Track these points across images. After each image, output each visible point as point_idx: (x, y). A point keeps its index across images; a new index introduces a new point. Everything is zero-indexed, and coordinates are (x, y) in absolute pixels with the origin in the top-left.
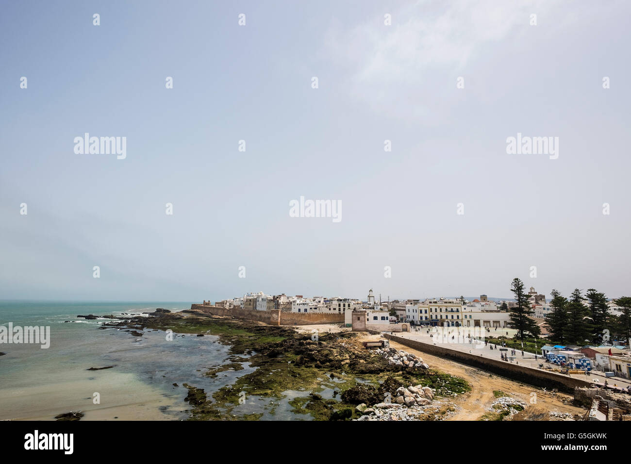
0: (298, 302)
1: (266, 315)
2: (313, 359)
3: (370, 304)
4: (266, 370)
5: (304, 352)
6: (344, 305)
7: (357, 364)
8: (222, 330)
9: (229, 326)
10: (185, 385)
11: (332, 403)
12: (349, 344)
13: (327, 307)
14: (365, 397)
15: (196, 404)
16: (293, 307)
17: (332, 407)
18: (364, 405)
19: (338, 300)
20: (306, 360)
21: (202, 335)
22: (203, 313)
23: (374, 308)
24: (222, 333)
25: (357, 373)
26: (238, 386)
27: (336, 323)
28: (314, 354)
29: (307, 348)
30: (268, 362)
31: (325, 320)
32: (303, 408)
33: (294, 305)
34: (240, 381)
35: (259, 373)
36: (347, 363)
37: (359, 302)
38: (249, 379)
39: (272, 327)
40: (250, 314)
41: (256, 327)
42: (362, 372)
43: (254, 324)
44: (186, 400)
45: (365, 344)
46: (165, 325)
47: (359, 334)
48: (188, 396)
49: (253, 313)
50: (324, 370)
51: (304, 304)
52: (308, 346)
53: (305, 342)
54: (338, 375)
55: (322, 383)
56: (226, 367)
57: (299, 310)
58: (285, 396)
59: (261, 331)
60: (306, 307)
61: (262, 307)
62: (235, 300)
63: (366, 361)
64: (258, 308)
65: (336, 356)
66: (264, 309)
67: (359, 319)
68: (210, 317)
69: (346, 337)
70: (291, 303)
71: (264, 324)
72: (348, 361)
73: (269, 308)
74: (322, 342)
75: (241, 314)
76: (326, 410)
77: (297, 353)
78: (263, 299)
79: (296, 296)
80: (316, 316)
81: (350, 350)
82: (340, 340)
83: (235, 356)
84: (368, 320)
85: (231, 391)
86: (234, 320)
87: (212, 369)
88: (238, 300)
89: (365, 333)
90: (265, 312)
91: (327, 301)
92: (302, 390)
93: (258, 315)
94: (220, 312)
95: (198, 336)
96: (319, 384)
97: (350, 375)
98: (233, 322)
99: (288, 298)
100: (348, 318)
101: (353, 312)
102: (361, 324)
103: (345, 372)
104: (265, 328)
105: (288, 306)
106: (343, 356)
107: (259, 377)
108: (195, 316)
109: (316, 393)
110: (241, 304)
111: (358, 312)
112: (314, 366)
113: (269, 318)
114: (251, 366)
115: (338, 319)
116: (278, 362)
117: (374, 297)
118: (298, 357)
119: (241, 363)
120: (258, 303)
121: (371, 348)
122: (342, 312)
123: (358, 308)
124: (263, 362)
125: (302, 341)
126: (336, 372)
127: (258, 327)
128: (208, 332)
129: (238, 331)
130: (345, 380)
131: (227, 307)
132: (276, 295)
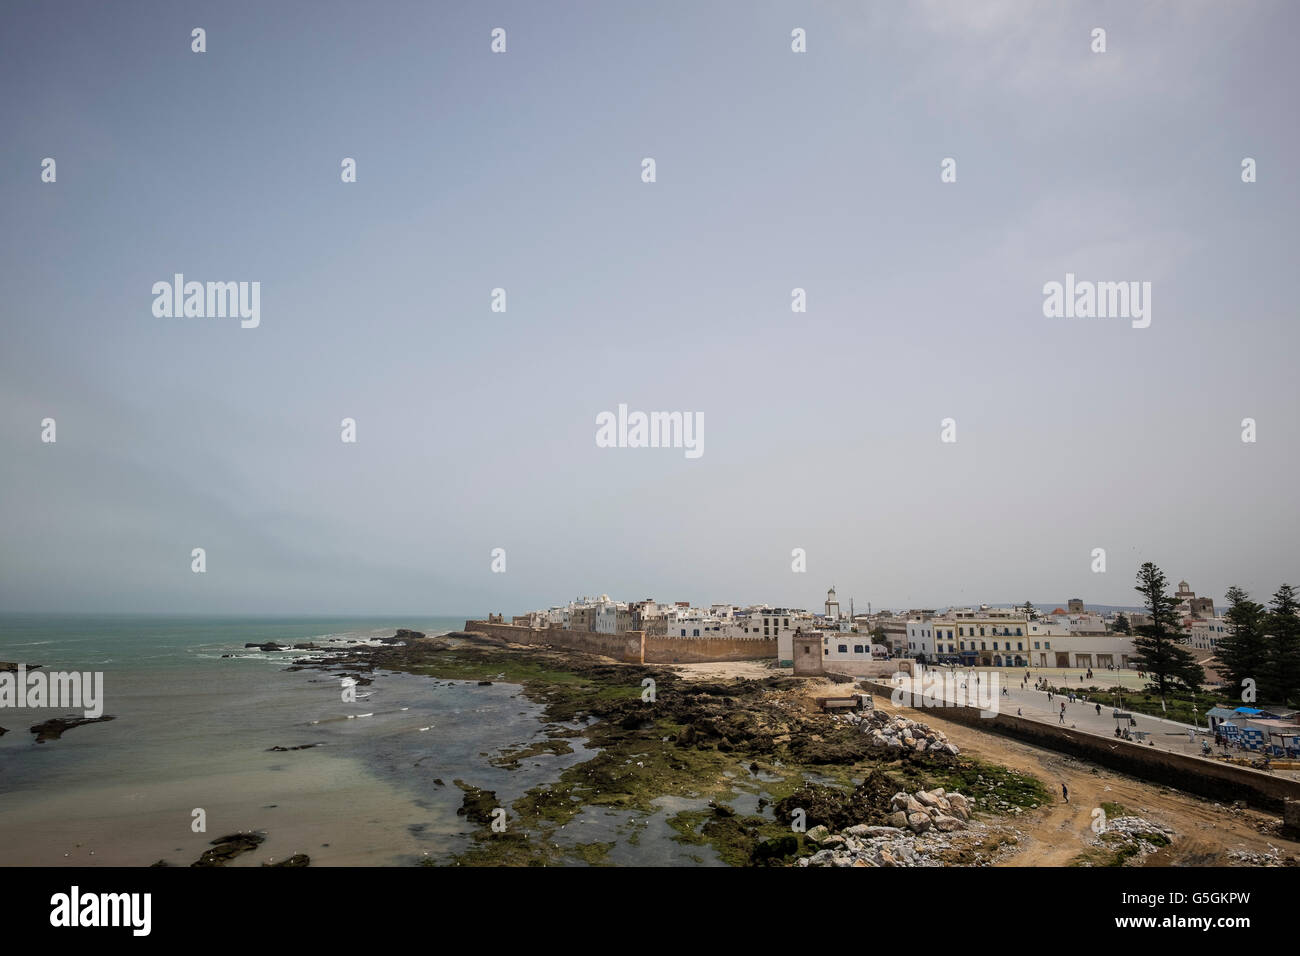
0: (680, 615)
1: (616, 644)
2: (714, 734)
3: (831, 620)
4: (619, 754)
5: (695, 717)
6: (776, 622)
7: (806, 744)
8: (527, 673)
9: (542, 665)
10: (458, 783)
11: (756, 823)
12: (789, 701)
13: (740, 625)
14: (824, 812)
15: (480, 821)
16: (670, 625)
17: (756, 831)
18: (821, 828)
19: (762, 611)
20: (699, 736)
21: (489, 684)
22: (489, 638)
23: (838, 628)
24: (526, 678)
25: (805, 763)
26: (562, 786)
27: (761, 659)
28: (715, 723)
29: (701, 711)
30: (622, 738)
31: (736, 652)
32: (697, 832)
33: (673, 622)
34: (566, 778)
35: (604, 761)
36: (784, 742)
37: (808, 615)
38: (584, 772)
39: (628, 666)
40: (585, 641)
41: (596, 667)
42: (818, 761)
43: (592, 660)
44: (460, 812)
45: (822, 702)
46: (414, 663)
47: (808, 682)
48: (465, 805)
49: (589, 639)
50: (737, 756)
51: (692, 620)
52: (704, 707)
53: (696, 698)
54: (768, 766)
55: (734, 782)
56: (538, 748)
57: (683, 632)
58: (659, 808)
59: (606, 676)
61: (607, 626)
62: (552, 612)
63: (824, 737)
65: (762, 727)
66: (612, 631)
67: (807, 650)
68: (504, 647)
69: (780, 688)
70: (666, 618)
71: (612, 661)
72: (786, 738)
73: (621, 628)
74: (732, 698)
75: (564, 641)
76: (743, 837)
77: (681, 721)
78: (607, 610)
79: (676, 604)
80: (718, 644)
81: (790, 715)
82: (768, 693)
83: (554, 726)
84: (827, 652)
85: (548, 797)
86: (550, 654)
87: (510, 751)
88: (557, 611)
89: (820, 679)
90: (614, 637)
91: (741, 613)
92: (693, 795)
93: (599, 642)
94: (523, 637)
95: (480, 684)
96: (728, 784)
97: (792, 767)
98: (549, 656)
99: (659, 607)
100: (785, 648)
101: (795, 636)
102: (811, 660)
103: (782, 760)
104: (614, 669)
105: (659, 625)
106: (777, 727)
107: (605, 769)
108: (472, 646)
109: (723, 803)
110: (565, 620)
111: (807, 635)
112: (716, 747)
113: (622, 649)
114: (588, 746)
115: (764, 650)
116: (643, 739)
117: (838, 604)
118: (684, 729)
119: (568, 740)
120: (598, 618)
121: (835, 710)
122: (771, 635)
123: (806, 627)
124: (611, 738)
125: (689, 696)
126: (763, 760)
127: (600, 667)
128: (500, 676)
129: (557, 675)
130: (781, 776)
131: (536, 626)
132: (635, 602)
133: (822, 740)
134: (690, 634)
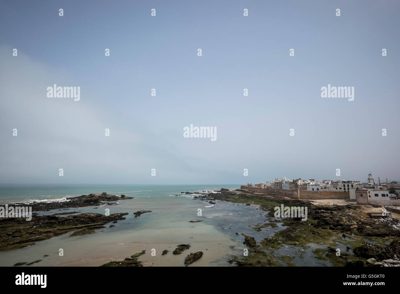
0: (311, 183)
1: (290, 193)
2: (327, 223)
3: (371, 185)
4: (294, 228)
5: (320, 218)
6: (348, 186)
7: (364, 229)
8: (261, 202)
9: (266, 199)
10: (243, 234)
11: (346, 255)
12: (356, 213)
13: (334, 187)
14: (374, 253)
15: (250, 246)
16: (308, 187)
17: (347, 258)
18: (373, 259)
19: (342, 182)
20: (321, 224)
21: (249, 205)
22: (248, 191)
23: (374, 188)
24: (261, 203)
25: (364, 235)
26: (275, 238)
27: (343, 198)
28: (327, 220)
29: (322, 215)
30: (294, 223)
31: (333, 196)
32: (324, 256)
33: (309, 186)
34: (277, 235)
35: (288, 230)
36: (355, 228)
37: (361, 183)
38: (282, 233)
39: (294, 200)
40: (279, 192)
41: (283, 200)
42: (369, 235)
43: (282, 198)
44: (244, 243)
45: (369, 214)
46: (227, 198)
47: (363, 207)
48: (245, 241)
49: (280, 191)
50: (337, 232)
51: (316, 185)
52: (323, 214)
53: (320, 211)
54: (349, 235)
55: (336, 240)
56: (266, 225)
57: (313, 189)
58: (309, 247)
59: (287, 203)
60: (317, 187)
61: (286, 187)
62: (267, 183)
63: (371, 227)
64: (284, 188)
65: (346, 222)
66: (288, 189)
67: (362, 196)
68: (253, 194)
69: (352, 209)
70: (306, 184)
71: (289, 199)
72: (356, 226)
73: (291, 188)
74: (333, 212)
75: (272, 192)
76: (342, 259)
77: (315, 219)
78: (286, 182)
79: (310, 180)
80: (326, 193)
81: (357, 218)
82: (347, 210)
83: (271, 218)
84: (370, 196)
85: (271, 241)
86: (268, 196)
87: (258, 226)
88: (269, 183)
89: (368, 206)
90: (289, 191)
91: (334, 183)
92: (321, 243)
93: (284, 192)
94: (259, 191)
95: (247, 205)
96: (334, 241)
97: (359, 237)
98: (268, 197)
99: (304, 181)
100: (353, 194)
101: (356, 190)
102: (364, 199)
103: (355, 234)
104: (289, 201)
105: (304, 187)
106: (351, 222)
107: (289, 233)
108: (243, 193)
109: (333, 247)
110: (272, 185)
111: (361, 190)
112: (328, 228)
113: (292, 195)
114: (283, 225)
115: (345, 195)
116: (302, 224)
117: (373, 179)
118: (316, 221)
119: (276, 223)
120: (283, 185)
121: (375, 217)
122: (347, 190)
123: (360, 187)
124: (290, 223)
125: (317, 210)
126: (347, 234)
127: (285, 200)
128: (252, 203)
129: (271, 202)
130: (355, 240)
131: (263, 188)
132: (295, 179)
133: (371, 228)
134: (315, 190)
